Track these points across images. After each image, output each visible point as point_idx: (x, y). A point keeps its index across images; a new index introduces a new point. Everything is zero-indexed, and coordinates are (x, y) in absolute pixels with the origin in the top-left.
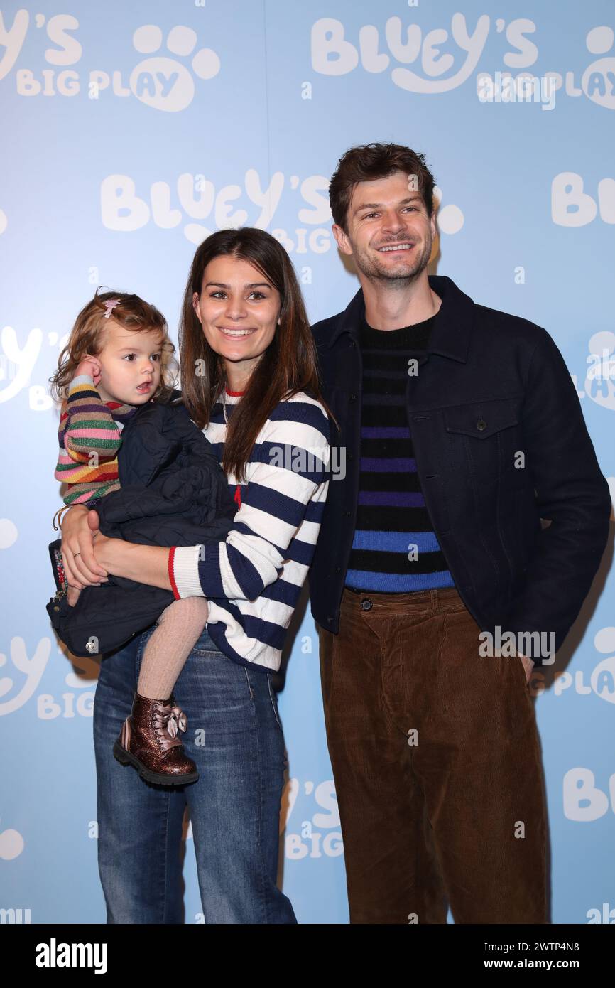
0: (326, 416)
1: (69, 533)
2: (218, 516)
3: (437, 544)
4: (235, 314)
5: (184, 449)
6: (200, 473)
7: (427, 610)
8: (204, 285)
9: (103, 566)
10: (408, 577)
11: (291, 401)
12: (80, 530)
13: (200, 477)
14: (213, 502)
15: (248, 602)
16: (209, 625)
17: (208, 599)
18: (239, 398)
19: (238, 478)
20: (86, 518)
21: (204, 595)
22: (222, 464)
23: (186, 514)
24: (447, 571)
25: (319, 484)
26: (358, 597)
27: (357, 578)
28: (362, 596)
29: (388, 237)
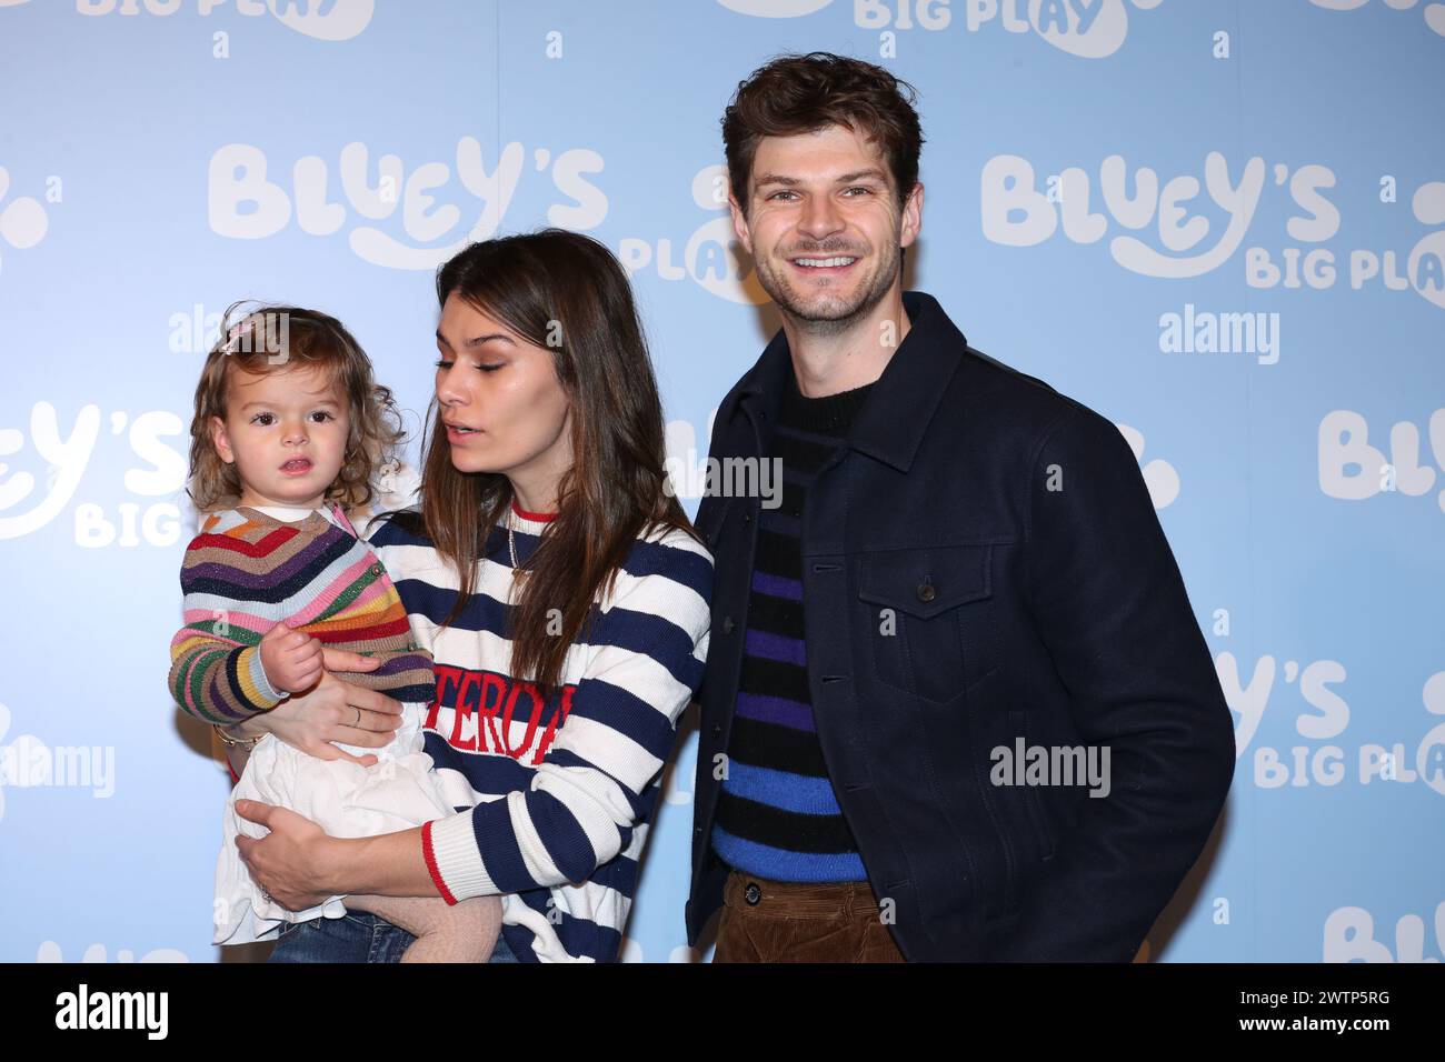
7: (839, 913)
11: (665, 543)
29: (808, 243)
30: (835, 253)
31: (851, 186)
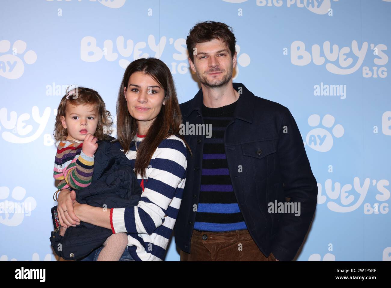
0: (185, 146)
1: (61, 201)
2: (133, 194)
3: (239, 209)
4: (142, 100)
5: (116, 162)
6: (124, 173)
7: (234, 240)
8: (129, 85)
9: (78, 216)
10: (225, 225)
11: (169, 139)
12: (67, 200)
13: (124, 175)
14: (130, 188)
15: (148, 235)
16: (129, 247)
17: (128, 234)
18: (143, 138)
19: (142, 175)
20: (70, 194)
21: (127, 232)
22: (134, 170)
23: (117, 193)
24: (244, 222)
25: (182, 179)
26: (200, 234)
27: (200, 226)
28: (202, 233)
29: (211, 69)
31: (220, 54)
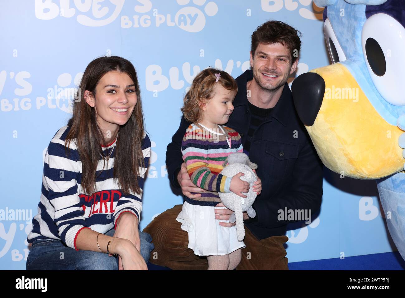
29: (267, 70)
30: (273, 74)
31: (279, 58)
